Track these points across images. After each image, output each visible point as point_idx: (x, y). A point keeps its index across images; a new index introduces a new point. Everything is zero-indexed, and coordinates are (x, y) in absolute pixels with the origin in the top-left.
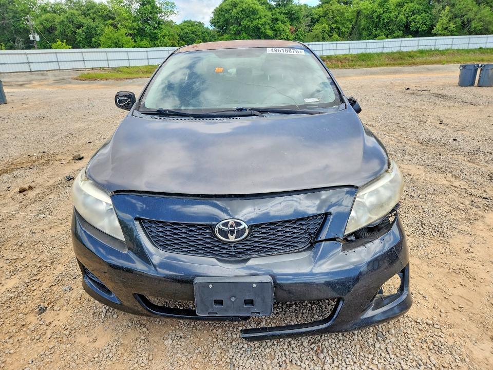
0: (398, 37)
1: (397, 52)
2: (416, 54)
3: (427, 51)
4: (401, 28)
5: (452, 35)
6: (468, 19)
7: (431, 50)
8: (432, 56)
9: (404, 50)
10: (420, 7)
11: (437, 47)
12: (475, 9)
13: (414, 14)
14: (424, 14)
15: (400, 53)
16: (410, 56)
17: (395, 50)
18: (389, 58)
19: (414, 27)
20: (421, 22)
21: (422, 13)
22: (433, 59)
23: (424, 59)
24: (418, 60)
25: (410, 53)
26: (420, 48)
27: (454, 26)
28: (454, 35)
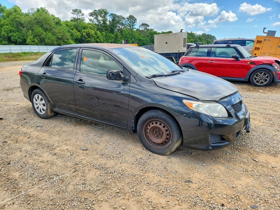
0: (5, 44)
1: (9, 53)
2: (22, 54)
3: (28, 53)
4: (6, 39)
5: (37, 45)
6: (43, 38)
7: (29, 53)
8: (31, 55)
9: (13, 52)
10: (14, 29)
11: (32, 51)
12: (44, 33)
13: (11, 32)
14: (17, 33)
15: (11, 53)
16: (19, 56)
17: (8, 52)
18: (6, 57)
19: (13, 39)
20: (17, 37)
21: (16, 32)
22: (33, 57)
23: (28, 57)
24: (25, 58)
25: (18, 53)
26: (23, 51)
27: (37, 40)
28: (39, 45)
